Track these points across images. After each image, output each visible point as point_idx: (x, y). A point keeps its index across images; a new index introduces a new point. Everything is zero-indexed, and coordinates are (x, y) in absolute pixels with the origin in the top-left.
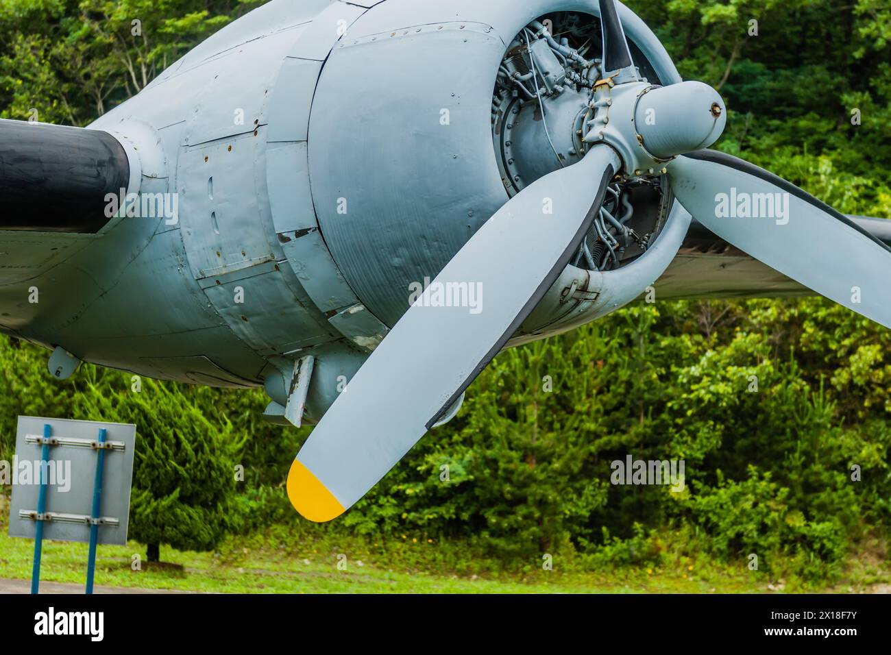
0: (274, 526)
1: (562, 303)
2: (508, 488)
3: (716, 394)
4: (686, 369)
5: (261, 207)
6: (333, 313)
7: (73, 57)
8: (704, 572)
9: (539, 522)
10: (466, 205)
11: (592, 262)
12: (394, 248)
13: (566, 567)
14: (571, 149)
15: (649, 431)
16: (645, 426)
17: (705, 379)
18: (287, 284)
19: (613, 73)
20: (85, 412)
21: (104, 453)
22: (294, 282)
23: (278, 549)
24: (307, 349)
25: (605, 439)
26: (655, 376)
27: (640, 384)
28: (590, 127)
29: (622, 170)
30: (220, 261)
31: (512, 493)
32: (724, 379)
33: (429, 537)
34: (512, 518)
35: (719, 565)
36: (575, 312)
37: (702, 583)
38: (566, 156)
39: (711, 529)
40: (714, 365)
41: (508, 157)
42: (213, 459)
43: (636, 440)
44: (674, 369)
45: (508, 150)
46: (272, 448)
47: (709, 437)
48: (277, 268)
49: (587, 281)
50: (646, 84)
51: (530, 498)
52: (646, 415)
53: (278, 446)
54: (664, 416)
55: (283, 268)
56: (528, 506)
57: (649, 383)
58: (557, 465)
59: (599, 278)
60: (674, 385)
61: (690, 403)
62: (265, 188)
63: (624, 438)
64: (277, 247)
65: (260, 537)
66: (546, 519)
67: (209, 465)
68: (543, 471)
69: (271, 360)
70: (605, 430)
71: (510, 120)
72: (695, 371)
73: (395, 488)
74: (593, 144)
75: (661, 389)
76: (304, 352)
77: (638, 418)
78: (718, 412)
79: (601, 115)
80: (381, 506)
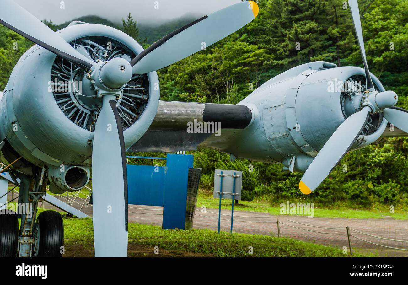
0: (265, 195)
1: (357, 143)
2: (325, 185)
3: (380, 160)
4: (371, 154)
5: (284, 122)
6: (301, 146)
7: (210, 79)
8: (378, 207)
9: (333, 194)
10: (335, 121)
11: (363, 133)
12: (317, 131)
13: (340, 205)
14: (359, 107)
15: (362, 170)
16: (361, 169)
17: (377, 156)
18: (290, 140)
19: (369, 89)
20: (218, 167)
21: (235, 178)
22: (292, 139)
23: (266, 201)
24: (294, 155)
25: (350, 172)
26: (363, 156)
27: (359, 158)
28: (363, 102)
29: (372, 112)
30: (274, 135)
31: (326, 186)
32: (382, 156)
33: (304, 198)
34: (326, 193)
35: (382, 205)
36: (360, 145)
37: (377, 210)
38: (358, 109)
39: (379, 196)
40: (379, 152)
41: (343, 109)
42: (251, 179)
43: (358, 172)
44: (368, 154)
45: (343, 108)
46: (263, 175)
47: (378, 172)
48: (288, 136)
49: (363, 138)
50: (377, 92)
51: (331, 188)
52: (361, 166)
53: (265, 175)
54: (366, 166)
55: (289, 136)
56: (330, 190)
57: (361, 158)
58: (337, 179)
59: (366, 137)
60: (368, 158)
61: (372, 162)
62: (285, 118)
63: (355, 172)
64: (288, 131)
65: (261, 198)
66: (335, 193)
67: (250, 180)
68: (334, 181)
69: (285, 157)
70: (350, 170)
71: (343, 101)
72: (374, 154)
73: (295, 185)
74: (364, 106)
75: (364, 159)
76: (293, 155)
77: (359, 167)
78: (381, 165)
79: (366, 99)
80: (292, 190)
